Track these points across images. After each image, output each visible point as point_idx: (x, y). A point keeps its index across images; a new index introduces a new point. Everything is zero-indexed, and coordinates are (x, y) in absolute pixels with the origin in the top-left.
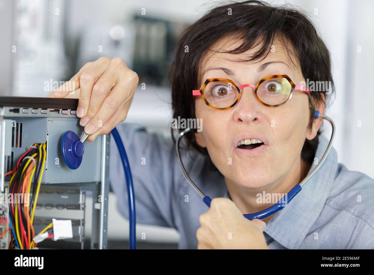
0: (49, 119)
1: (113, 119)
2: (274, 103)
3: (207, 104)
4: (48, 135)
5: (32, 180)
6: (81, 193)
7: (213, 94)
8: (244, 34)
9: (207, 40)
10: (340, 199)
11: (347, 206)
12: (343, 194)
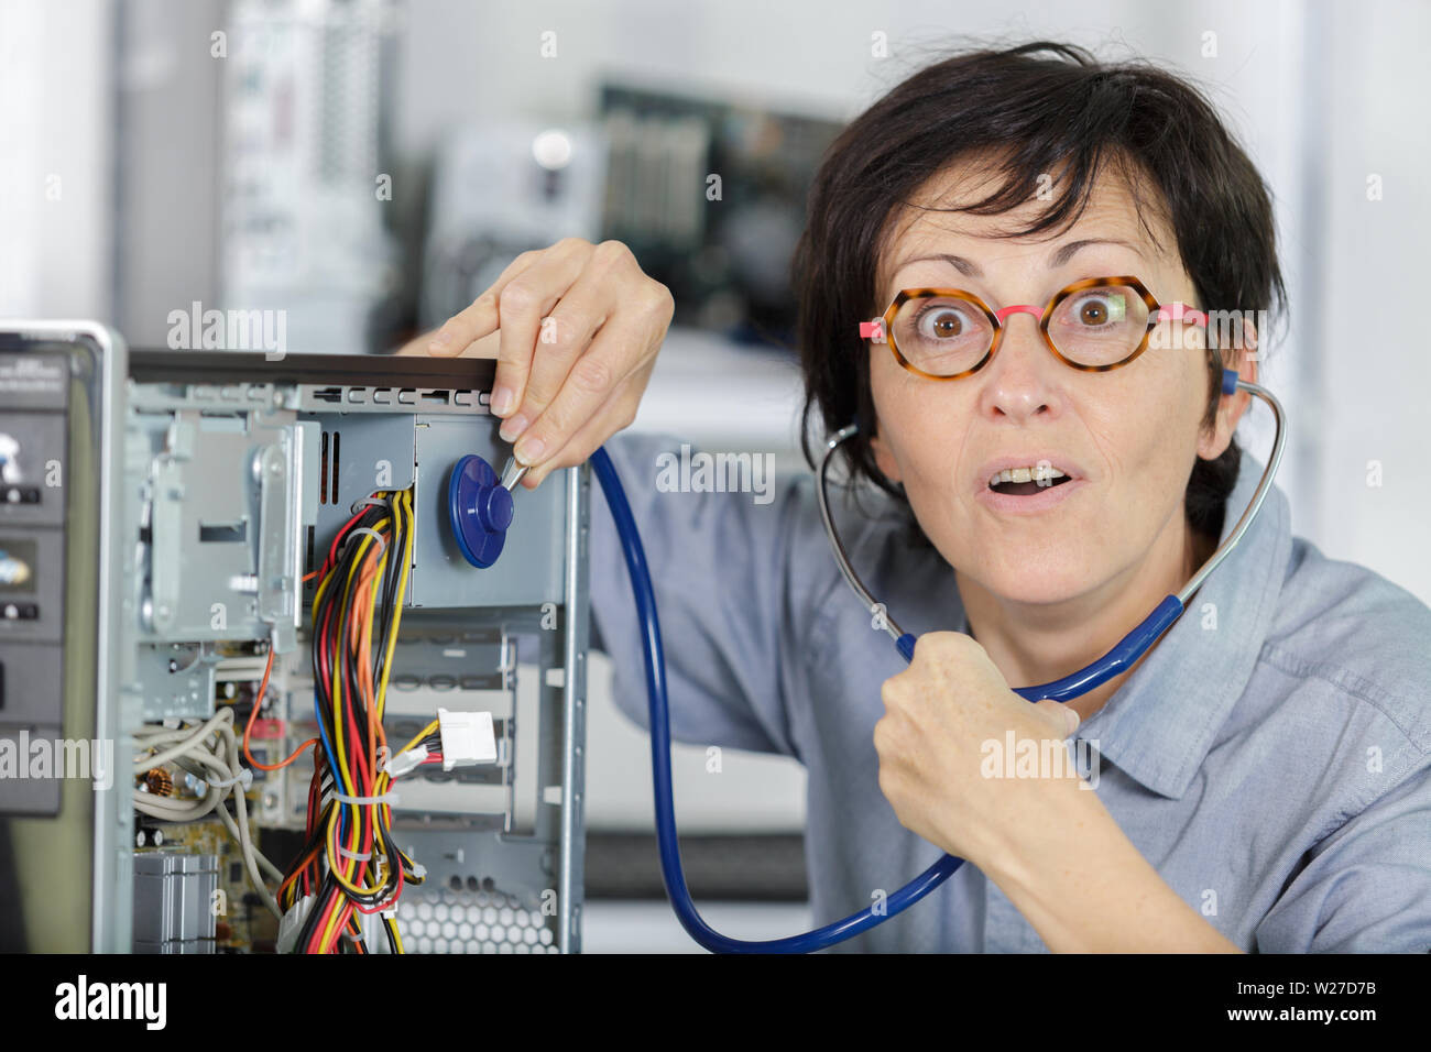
0: (420, 419)
1: (597, 421)
2: (1098, 360)
3: (903, 362)
4: (416, 465)
5: (377, 600)
6: (505, 639)
7: (921, 332)
8: (1009, 157)
9: (901, 176)
10: (1305, 641)
11: (1322, 664)
12: (1311, 628)
